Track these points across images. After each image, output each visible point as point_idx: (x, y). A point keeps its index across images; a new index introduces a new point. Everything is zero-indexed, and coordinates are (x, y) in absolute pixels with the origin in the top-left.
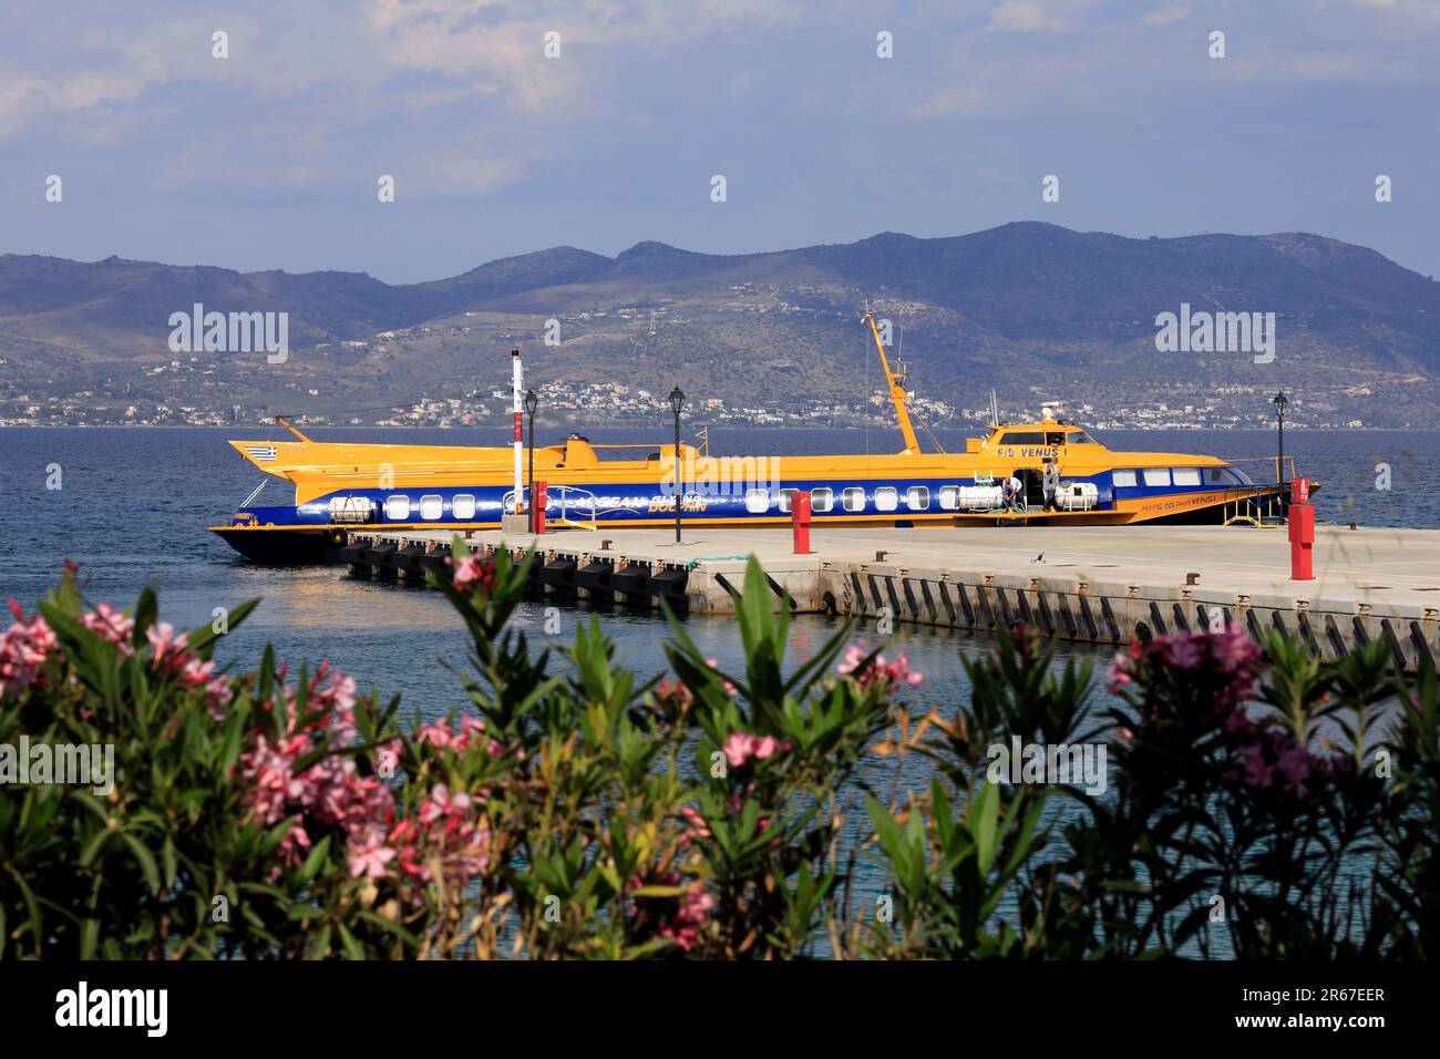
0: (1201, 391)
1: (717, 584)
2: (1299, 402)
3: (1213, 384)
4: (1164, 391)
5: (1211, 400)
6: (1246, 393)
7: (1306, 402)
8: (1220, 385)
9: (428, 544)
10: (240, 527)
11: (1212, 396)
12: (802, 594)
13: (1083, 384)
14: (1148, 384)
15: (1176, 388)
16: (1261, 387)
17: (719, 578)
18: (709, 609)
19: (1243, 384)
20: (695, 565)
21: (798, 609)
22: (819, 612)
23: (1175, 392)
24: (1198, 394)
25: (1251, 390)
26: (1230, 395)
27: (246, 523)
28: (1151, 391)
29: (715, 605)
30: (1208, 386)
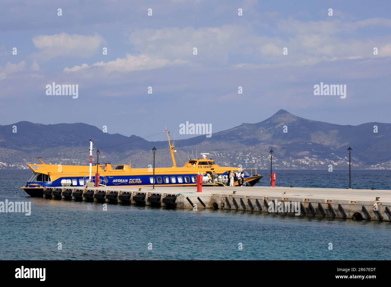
0: (59, 160)
1: (187, 200)
2: (79, 163)
3: (61, 158)
4: (51, 160)
5: (61, 162)
6: (68, 161)
7: (81, 162)
8: (63, 159)
9: (95, 191)
10: (37, 188)
11: (61, 161)
12: (207, 203)
13: (34, 159)
14: (48, 158)
15: (54, 159)
16: (71, 159)
17: (188, 198)
18: (185, 207)
19: (67, 158)
20: (179, 195)
21: (206, 207)
22: (211, 208)
23: (53, 160)
24: (58, 161)
25: (69, 160)
26: (65, 161)
27: (39, 187)
28: (48, 160)
29: (186, 206)
30: (60, 159)
